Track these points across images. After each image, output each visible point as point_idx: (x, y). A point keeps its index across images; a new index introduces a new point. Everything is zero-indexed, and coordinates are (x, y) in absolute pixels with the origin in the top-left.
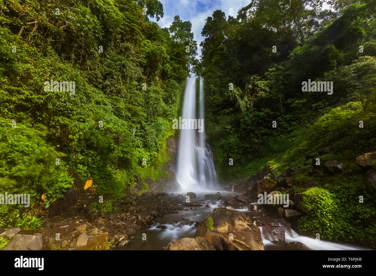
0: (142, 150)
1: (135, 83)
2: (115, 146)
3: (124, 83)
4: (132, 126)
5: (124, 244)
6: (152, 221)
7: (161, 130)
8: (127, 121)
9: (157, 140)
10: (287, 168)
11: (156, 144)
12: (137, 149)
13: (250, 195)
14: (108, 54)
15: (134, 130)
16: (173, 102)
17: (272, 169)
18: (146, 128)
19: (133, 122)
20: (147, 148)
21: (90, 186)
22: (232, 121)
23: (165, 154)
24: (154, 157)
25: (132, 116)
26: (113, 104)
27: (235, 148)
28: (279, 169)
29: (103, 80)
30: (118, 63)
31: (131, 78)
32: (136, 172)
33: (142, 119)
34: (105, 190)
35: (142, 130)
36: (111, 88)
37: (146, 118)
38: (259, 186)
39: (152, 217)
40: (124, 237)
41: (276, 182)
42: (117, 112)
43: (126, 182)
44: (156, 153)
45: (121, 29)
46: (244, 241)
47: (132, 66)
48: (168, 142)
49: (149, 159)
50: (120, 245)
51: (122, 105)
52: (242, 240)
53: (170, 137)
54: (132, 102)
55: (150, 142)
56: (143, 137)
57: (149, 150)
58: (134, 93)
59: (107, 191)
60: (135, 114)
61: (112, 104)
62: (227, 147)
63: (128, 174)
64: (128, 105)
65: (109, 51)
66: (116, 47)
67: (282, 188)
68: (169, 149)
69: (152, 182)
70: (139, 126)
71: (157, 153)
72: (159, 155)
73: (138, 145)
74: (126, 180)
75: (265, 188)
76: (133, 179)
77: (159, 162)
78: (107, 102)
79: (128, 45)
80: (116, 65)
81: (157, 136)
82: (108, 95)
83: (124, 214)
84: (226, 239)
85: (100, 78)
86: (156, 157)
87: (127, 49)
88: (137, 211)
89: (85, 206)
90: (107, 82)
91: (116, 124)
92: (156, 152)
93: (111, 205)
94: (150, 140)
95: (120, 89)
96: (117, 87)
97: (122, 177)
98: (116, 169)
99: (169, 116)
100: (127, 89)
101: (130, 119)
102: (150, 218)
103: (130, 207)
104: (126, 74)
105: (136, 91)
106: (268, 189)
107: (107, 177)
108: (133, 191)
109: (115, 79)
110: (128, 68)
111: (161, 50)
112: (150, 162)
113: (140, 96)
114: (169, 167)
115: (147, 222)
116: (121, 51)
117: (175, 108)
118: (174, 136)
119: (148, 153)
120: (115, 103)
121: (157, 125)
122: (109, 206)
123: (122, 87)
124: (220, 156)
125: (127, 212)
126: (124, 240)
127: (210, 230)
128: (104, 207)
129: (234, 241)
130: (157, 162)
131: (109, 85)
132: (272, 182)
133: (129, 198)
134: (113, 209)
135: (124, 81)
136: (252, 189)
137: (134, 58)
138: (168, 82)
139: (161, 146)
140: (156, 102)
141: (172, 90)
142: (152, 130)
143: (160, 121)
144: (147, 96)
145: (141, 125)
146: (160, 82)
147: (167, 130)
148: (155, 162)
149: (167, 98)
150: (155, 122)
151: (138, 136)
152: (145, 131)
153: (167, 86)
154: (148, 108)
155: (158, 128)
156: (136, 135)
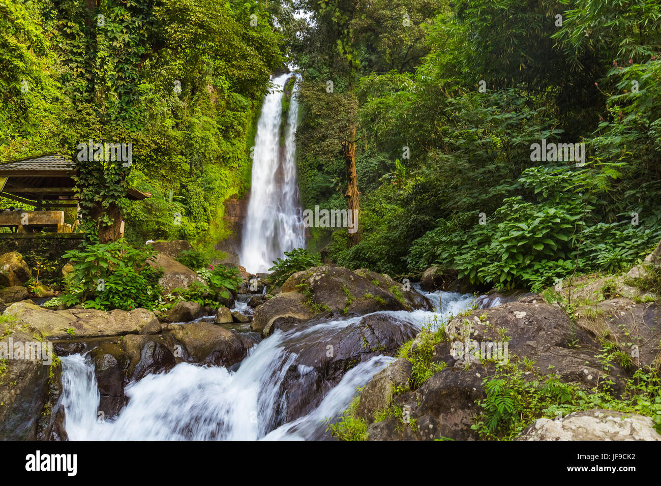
0: (184, 219)
4: (168, 186)
7: (212, 189)
9: (206, 204)
11: (205, 211)
15: (171, 193)
16: (238, 134)
18: (189, 188)
19: (170, 181)
20: (192, 217)
22: (341, 170)
23: (221, 224)
24: (202, 230)
25: (168, 172)
35: (184, 191)
37: (188, 173)
44: (206, 224)
48: (226, 207)
49: (195, 232)
53: (232, 197)
55: (195, 208)
57: (195, 219)
68: (227, 218)
70: (178, 185)
72: (212, 227)
73: (178, 213)
77: (210, 237)
81: (206, 199)
86: (205, 230)
92: (206, 222)
94: (195, 205)
99: (231, 160)
101: (165, 177)
114: (228, 245)
117: (241, 145)
118: (239, 195)
119: (193, 224)
121: (206, 181)
130: (209, 237)
138: (229, 96)
139: (215, 214)
140: (204, 145)
141: (234, 115)
142: (199, 190)
143: (211, 174)
144: (190, 135)
145: (181, 184)
146: (214, 96)
147: (226, 186)
148: (204, 236)
149: (227, 127)
150: (203, 177)
151: (177, 200)
152: (188, 191)
153: (228, 103)
154: (191, 154)
155: (208, 186)
156: (174, 200)
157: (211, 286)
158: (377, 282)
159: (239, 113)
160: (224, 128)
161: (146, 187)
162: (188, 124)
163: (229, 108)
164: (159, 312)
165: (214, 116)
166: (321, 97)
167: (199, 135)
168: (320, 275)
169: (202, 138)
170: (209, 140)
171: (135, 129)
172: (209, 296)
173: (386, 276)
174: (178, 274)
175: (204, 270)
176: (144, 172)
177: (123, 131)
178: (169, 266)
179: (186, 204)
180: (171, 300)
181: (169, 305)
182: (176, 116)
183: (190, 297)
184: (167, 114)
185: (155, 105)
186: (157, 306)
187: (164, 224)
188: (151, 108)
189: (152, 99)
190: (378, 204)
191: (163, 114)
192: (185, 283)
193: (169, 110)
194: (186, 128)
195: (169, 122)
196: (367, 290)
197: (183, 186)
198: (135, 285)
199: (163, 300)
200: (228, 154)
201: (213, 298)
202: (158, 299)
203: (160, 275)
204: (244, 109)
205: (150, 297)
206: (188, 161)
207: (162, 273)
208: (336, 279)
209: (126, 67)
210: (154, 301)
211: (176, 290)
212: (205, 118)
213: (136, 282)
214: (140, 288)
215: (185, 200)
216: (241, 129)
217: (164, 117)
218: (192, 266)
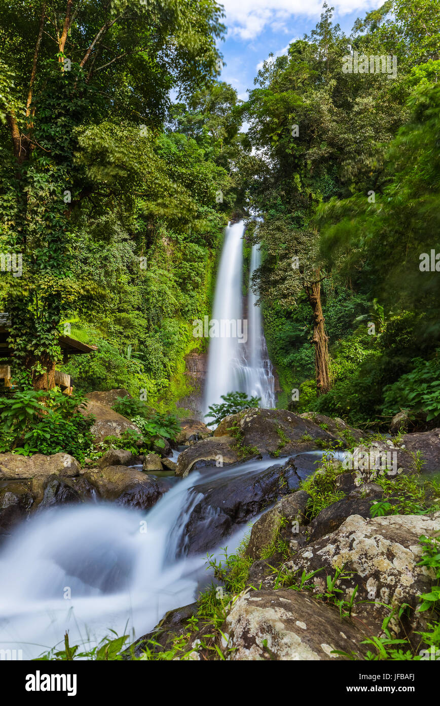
0: (144, 376)
2: (107, 374)
4: (125, 344)
7: (172, 344)
8: (119, 337)
9: (166, 360)
11: (165, 367)
12: (136, 375)
15: (128, 350)
16: (196, 286)
18: (147, 343)
19: (127, 337)
20: (152, 374)
23: (183, 381)
25: (124, 329)
33: (139, 330)
35: (142, 347)
37: (146, 328)
44: (166, 380)
48: (188, 362)
49: (156, 389)
53: (192, 351)
55: (154, 364)
57: (154, 376)
60: (129, 325)
62: (298, 367)
68: (189, 373)
70: (136, 342)
71: (168, 380)
72: (172, 383)
73: (136, 370)
77: (171, 394)
81: (165, 355)
86: (166, 387)
92: (166, 378)
94: (154, 361)
99: (190, 313)
101: (121, 333)
112: (157, 394)
114: (190, 402)
117: (201, 297)
118: (201, 349)
119: (153, 381)
121: (164, 335)
124: (287, 383)
130: (169, 394)
138: (185, 247)
139: (175, 370)
140: (161, 298)
141: (191, 265)
142: (157, 345)
143: (170, 328)
144: (146, 289)
145: (139, 340)
146: (170, 248)
147: (186, 340)
148: (165, 393)
149: (184, 279)
150: (161, 332)
151: (136, 357)
152: (147, 347)
153: (184, 254)
154: (148, 309)
155: (167, 340)
156: (133, 357)
157: (146, 434)
158: (325, 426)
159: (196, 264)
160: (181, 281)
161: (103, 344)
162: (143, 279)
163: (184, 259)
164: (90, 460)
165: (170, 268)
166: (277, 236)
167: (155, 289)
168: (252, 416)
169: (159, 292)
170: (165, 293)
171: (64, 277)
172: (144, 445)
173: (338, 420)
174: (111, 422)
175: (138, 417)
176: (102, 330)
177: (51, 278)
178: (102, 413)
179: (145, 361)
180: (103, 448)
181: (100, 453)
182: (131, 271)
183: (122, 445)
184: (122, 270)
185: (110, 262)
186: (89, 455)
187: (122, 382)
188: (106, 265)
189: (106, 256)
190: (352, 350)
191: (117, 270)
192: (118, 431)
193: (124, 266)
194: (142, 282)
195: (124, 278)
196: (306, 432)
197: (141, 343)
198: (64, 432)
199: (95, 449)
200: (187, 306)
201: (149, 447)
202: (89, 448)
203: (91, 422)
204: (201, 258)
205: (82, 445)
206: (146, 317)
207: (94, 420)
208: (271, 420)
209: (52, 215)
210: (85, 449)
211: (109, 438)
212: (161, 271)
213: (66, 429)
214: (70, 435)
215: (144, 356)
216: (200, 280)
217: (119, 273)
218: (127, 414)
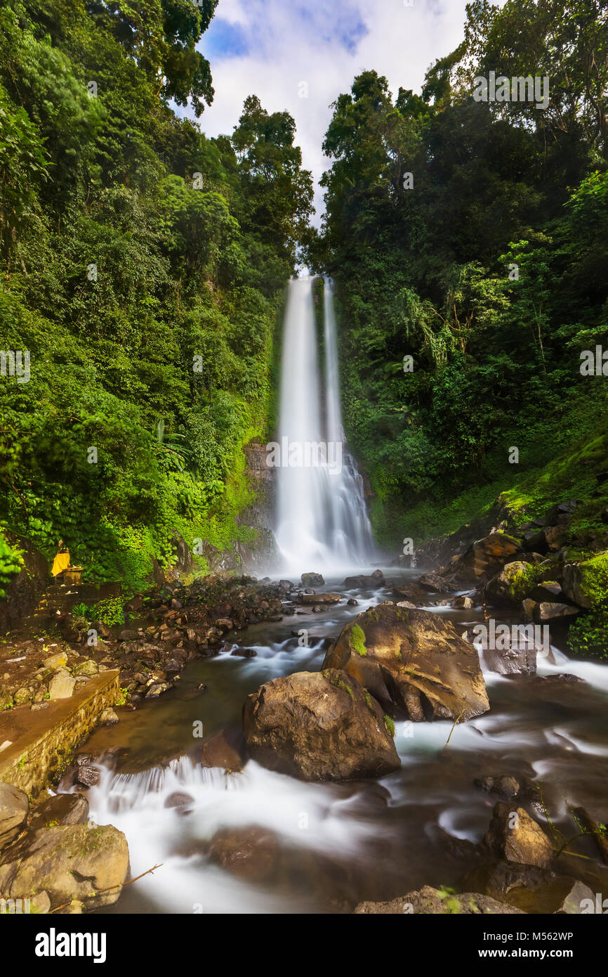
0: (184, 477)
1: (154, 301)
3: (124, 303)
4: (154, 418)
5: (158, 692)
6: (220, 640)
7: (228, 426)
8: (141, 403)
9: (221, 449)
10: (549, 505)
11: (219, 461)
12: (172, 474)
13: (455, 575)
14: (72, 222)
15: (159, 428)
16: (256, 349)
17: (510, 509)
18: (190, 422)
19: (157, 406)
20: (198, 472)
21: (65, 567)
22: (412, 393)
23: (243, 483)
24: (216, 493)
25: (152, 390)
26: (100, 362)
27: (418, 463)
28: (528, 509)
29: (64, 296)
30: (101, 245)
31: (140, 288)
32: (174, 531)
33: (177, 397)
34: (103, 576)
35: (181, 427)
36: (89, 318)
37: (188, 395)
38: (477, 552)
39: (221, 633)
40: (156, 678)
41: (519, 541)
42: (112, 382)
43: (151, 556)
44: (220, 482)
45: (99, 145)
46: (439, 675)
47: (138, 254)
48: (247, 455)
49: (205, 497)
50: (148, 693)
51: (122, 362)
52: (434, 674)
53: (253, 441)
54: (148, 354)
56: (184, 443)
57: (202, 475)
58: (150, 330)
59: (106, 577)
60: (158, 385)
61: (97, 361)
62: (399, 461)
63: (154, 537)
64: (137, 361)
65: (72, 213)
66: (89, 200)
67: (535, 554)
68: (251, 472)
69: (214, 554)
70: (171, 415)
71: (223, 483)
72: (229, 487)
73: (174, 464)
74: (153, 551)
75: (491, 556)
76: (169, 547)
77: (228, 505)
78: (83, 357)
79: (122, 194)
80: (94, 252)
81: (219, 440)
82: (84, 337)
83: (153, 627)
84: (395, 674)
85: (58, 292)
86: (219, 494)
87: (120, 204)
88: (183, 619)
89: (59, 613)
90: (78, 303)
91: (112, 412)
92: (219, 479)
93: (120, 609)
94: (203, 450)
95: (113, 320)
96: (103, 314)
97: (141, 544)
98: (125, 526)
99: (248, 386)
100: (131, 320)
101: (146, 399)
102: (216, 634)
103: (166, 612)
104: (125, 276)
105: (154, 323)
106: (500, 557)
107: (104, 546)
108: (170, 575)
109: (97, 293)
110: (127, 258)
111: (215, 205)
112: (207, 504)
113: (168, 335)
114: (255, 515)
115: (210, 643)
116: (106, 211)
117: (262, 366)
118: (263, 438)
119: (200, 484)
120: (105, 359)
121: (217, 410)
122: (116, 612)
123: (118, 313)
124: (381, 484)
125: (160, 622)
126: (157, 683)
127: (359, 654)
128: (103, 613)
129: (416, 677)
130: (225, 504)
131: (83, 308)
132: (510, 541)
133: (162, 592)
134: (127, 618)
135: (121, 299)
136: (460, 560)
137: (143, 231)
139: (232, 463)
141: (250, 318)
142: (207, 425)
143: (224, 401)
145: (177, 414)
146: (217, 295)
147: (244, 424)
148: (219, 504)
150: (211, 404)
151: (171, 442)
152: (189, 427)
153: (237, 305)
155: (221, 419)
156: (167, 440)
169: (208, 342)
170: (218, 344)
179: (186, 450)
197: (181, 420)
200: (243, 376)
206: (187, 376)
